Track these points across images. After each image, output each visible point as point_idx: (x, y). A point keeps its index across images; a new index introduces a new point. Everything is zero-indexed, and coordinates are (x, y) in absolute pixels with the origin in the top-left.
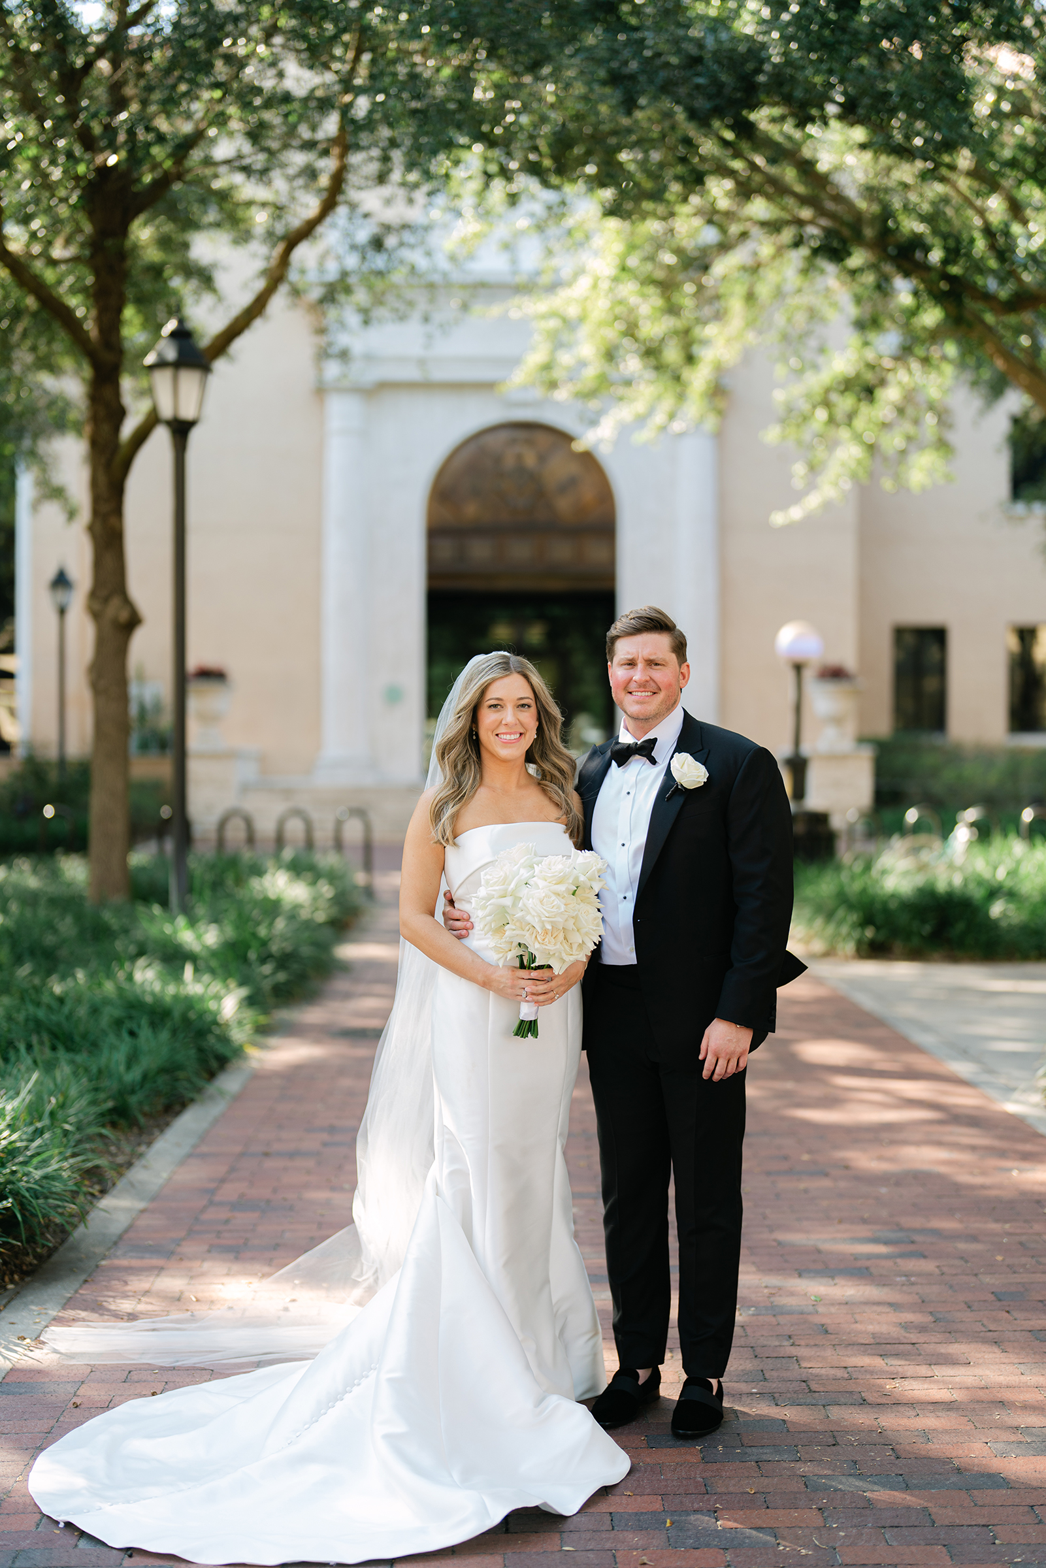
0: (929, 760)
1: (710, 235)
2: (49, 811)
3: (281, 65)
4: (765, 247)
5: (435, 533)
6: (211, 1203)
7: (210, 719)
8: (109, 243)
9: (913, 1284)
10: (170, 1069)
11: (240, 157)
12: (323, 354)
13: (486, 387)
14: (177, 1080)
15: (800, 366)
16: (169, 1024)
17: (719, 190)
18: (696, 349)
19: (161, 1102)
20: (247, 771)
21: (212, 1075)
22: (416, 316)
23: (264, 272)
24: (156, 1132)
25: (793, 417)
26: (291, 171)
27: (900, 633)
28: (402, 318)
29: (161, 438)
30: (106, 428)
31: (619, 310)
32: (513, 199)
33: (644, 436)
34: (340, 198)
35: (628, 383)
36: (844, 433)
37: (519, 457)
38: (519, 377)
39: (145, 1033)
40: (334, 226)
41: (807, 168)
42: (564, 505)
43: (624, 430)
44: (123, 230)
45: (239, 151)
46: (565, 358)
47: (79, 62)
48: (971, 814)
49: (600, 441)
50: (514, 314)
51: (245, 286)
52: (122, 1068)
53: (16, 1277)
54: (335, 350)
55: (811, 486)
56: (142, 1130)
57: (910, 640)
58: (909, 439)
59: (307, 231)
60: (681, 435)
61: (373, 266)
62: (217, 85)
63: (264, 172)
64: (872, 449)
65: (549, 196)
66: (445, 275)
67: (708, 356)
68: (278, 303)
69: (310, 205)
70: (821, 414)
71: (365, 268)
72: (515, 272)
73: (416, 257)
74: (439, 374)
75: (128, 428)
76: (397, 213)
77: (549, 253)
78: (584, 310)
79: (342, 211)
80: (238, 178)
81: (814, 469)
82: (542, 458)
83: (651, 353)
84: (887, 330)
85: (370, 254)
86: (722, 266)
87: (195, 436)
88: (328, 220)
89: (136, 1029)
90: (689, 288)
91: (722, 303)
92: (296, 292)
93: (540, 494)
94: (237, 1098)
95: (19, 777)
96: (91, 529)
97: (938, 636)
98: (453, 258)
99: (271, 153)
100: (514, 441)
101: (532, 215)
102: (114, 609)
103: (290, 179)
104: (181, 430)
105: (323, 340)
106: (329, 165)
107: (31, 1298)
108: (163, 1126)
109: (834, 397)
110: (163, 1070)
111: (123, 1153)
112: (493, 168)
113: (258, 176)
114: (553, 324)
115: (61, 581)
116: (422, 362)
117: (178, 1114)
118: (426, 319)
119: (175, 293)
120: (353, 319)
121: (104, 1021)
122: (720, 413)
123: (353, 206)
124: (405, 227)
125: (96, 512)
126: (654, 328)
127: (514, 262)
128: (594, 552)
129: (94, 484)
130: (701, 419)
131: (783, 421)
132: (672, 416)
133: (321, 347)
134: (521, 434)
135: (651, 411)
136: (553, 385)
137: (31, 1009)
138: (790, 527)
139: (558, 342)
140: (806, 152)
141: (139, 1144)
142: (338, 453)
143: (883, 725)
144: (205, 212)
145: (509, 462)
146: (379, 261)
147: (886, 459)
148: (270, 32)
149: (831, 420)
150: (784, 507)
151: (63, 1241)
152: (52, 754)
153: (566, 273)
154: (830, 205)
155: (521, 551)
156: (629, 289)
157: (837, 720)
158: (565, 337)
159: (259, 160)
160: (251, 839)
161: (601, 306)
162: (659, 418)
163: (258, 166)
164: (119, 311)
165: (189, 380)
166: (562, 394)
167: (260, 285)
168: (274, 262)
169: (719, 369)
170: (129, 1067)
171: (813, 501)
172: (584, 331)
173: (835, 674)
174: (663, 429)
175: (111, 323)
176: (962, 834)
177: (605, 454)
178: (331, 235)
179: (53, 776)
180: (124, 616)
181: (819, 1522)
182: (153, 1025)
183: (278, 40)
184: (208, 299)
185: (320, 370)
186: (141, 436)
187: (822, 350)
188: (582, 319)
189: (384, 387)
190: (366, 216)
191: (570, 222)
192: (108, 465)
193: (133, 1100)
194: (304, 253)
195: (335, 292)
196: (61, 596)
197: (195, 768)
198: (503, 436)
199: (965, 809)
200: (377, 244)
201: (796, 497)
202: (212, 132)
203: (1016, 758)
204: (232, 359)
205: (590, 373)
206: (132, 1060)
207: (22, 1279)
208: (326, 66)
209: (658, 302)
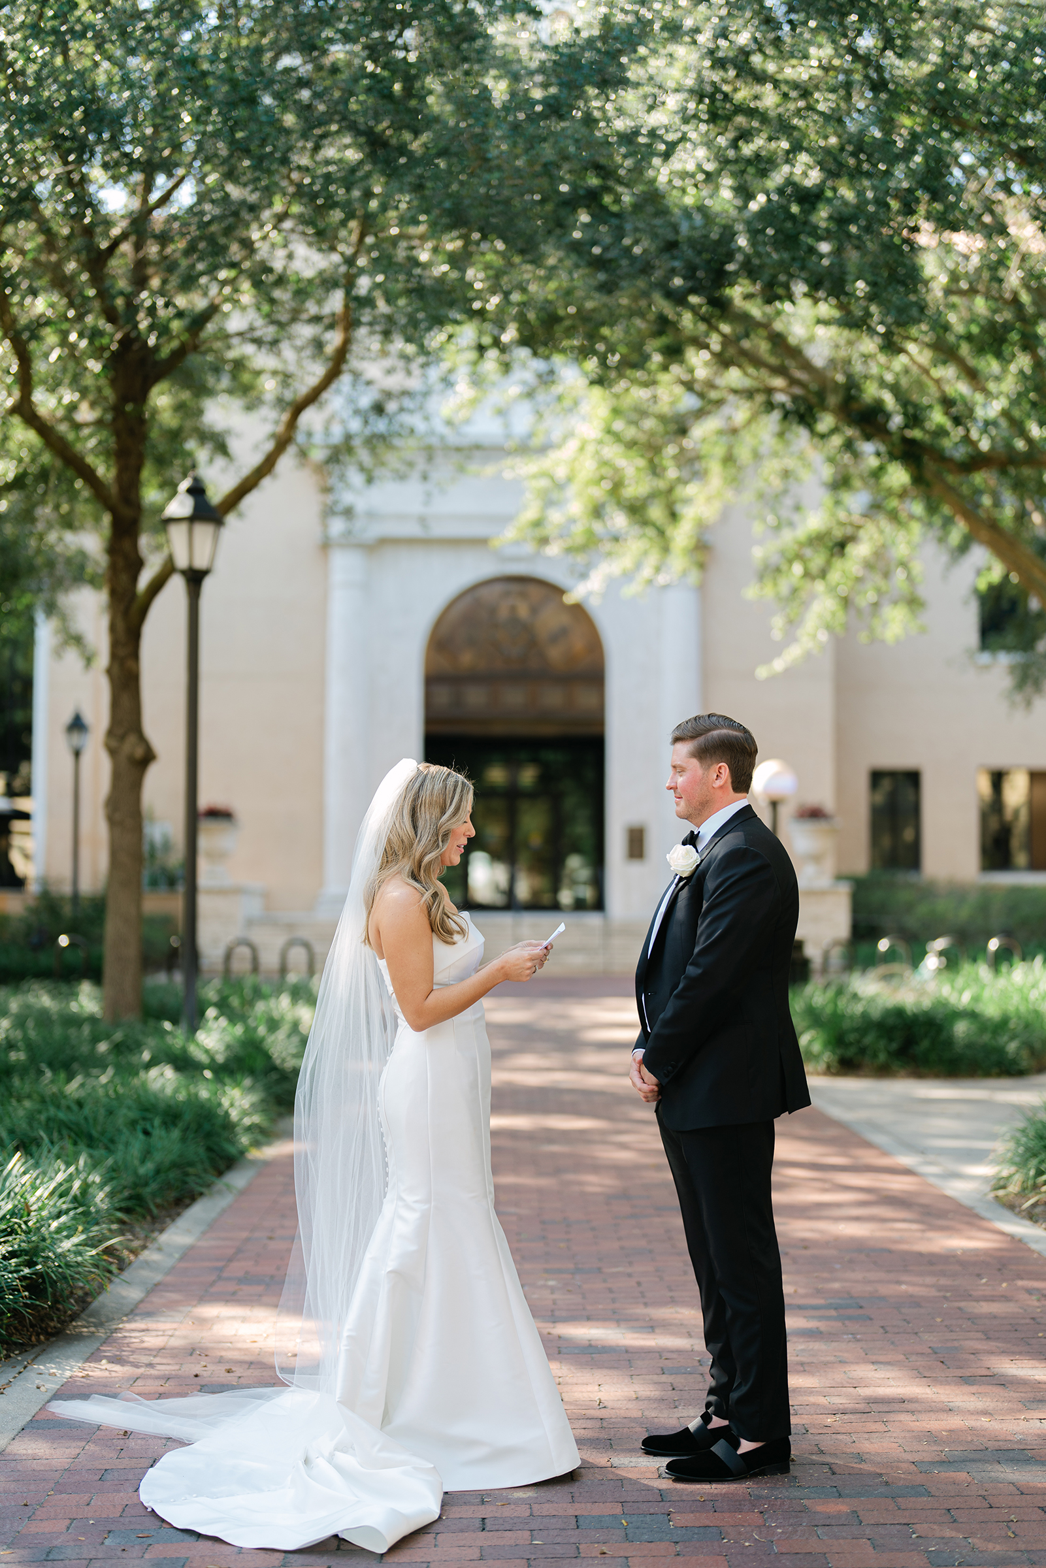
0: (904, 896)
1: (689, 402)
2: (64, 940)
3: (291, 247)
4: (740, 412)
5: (432, 680)
6: (220, 1278)
7: (218, 856)
8: (129, 407)
9: (858, 1340)
10: (180, 1165)
11: (252, 329)
12: (329, 512)
13: (480, 542)
14: (187, 1174)
15: (775, 524)
16: (181, 1125)
17: (699, 361)
18: (680, 509)
19: (173, 1195)
20: (253, 907)
21: (220, 1173)
22: (415, 475)
23: (273, 435)
24: (168, 1220)
25: (771, 571)
26: (299, 343)
27: (877, 777)
28: (401, 477)
29: (176, 586)
30: (124, 578)
31: (605, 471)
32: (506, 367)
33: (630, 590)
34: (344, 367)
35: (616, 539)
36: (819, 586)
37: (513, 609)
38: (510, 533)
39: (158, 1132)
40: (338, 391)
41: (778, 341)
42: (555, 654)
43: (613, 585)
44: (141, 396)
45: (251, 324)
46: (556, 517)
47: (104, 245)
48: (940, 944)
49: (590, 593)
50: (508, 475)
51: (256, 447)
52: (136, 1162)
53: (42, 1337)
54: (340, 508)
55: (790, 637)
56: (154, 1219)
57: (886, 784)
58: (879, 591)
59: (313, 397)
60: (666, 587)
61: (375, 430)
62: (233, 265)
63: (275, 343)
64: (846, 602)
65: (539, 365)
66: (442, 438)
67: (690, 514)
68: (286, 462)
69: (316, 371)
70: (797, 569)
71: (368, 431)
72: (508, 436)
73: (415, 421)
74: (440, 530)
75: (144, 580)
76: (395, 382)
77: (539, 415)
78: (572, 470)
79: (345, 379)
80: (249, 349)
81: (793, 623)
82: (534, 610)
83: (636, 510)
84: (857, 490)
85: (373, 418)
86: (703, 431)
87: (208, 584)
88: (334, 386)
89: (149, 1128)
90: (671, 450)
91: (703, 464)
92: (303, 454)
93: (533, 643)
94: (243, 1193)
95: (34, 911)
96: (109, 672)
97: (912, 778)
98: (449, 423)
99: (281, 325)
100: (507, 594)
101: (524, 383)
102: (130, 746)
103: (299, 350)
104: (195, 578)
105: (329, 499)
106: (334, 339)
107: (56, 1354)
108: (174, 1217)
109: (808, 552)
110: (174, 1165)
111: (137, 1238)
112: (487, 340)
113: (268, 347)
114: (543, 483)
115: (77, 725)
116: (423, 520)
117: (187, 1206)
118: (425, 477)
119: (189, 454)
120: (356, 478)
121: (120, 1121)
122: (702, 566)
123: (356, 375)
124: (406, 393)
125: (114, 656)
126: (637, 488)
127: (507, 425)
128: (584, 699)
129: (113, 628)
130: (684, 574)
131: (761, 577)
132: (658, 570)
133: (326, 505)
134: (515, 587)
135: (638, 566)
136: (544, 541)
137: (52, 1111)
138: (773, 678)
139: (549, 501)
140: (778, 326)
141: (153, 1231)
142: (341, 605)
143: (860, 864)
144: (218, 380)
145: (503, 613)
146: (381, 426)
147: (859, 611)
148: (281, 218)
149: (807, 574)
150: (767, 660)
151: (84, 1309)
152: (67, 889)
153: (556, 436)
154: (799, 375)
155: (514, 698)
156: (613, 452)
157: (816, 858)
158: (555, 495)
159: (270, 332)
160: (256, 967)
161: (588, 467)
162: (647, 572)
163: (269, 338)
164: (138, 469)
165: (203, 531)
166: (553, 550)
167: (269, 446)
168: (281, 429)
169: (702, 527)
170: (143, 1161)
171: (793, 653)
172: (572, 490)
173: (814, 814)
174: (650, 582)
175: (130, 485)
176: (932, 962)
177: (594, 605)
178: (336, 400)
179: (67, 910)
180: (139, 752)
181: (761, 1521)
182: (165, 1124)
183: (288, 224)
184: (220, 461)
185: (325, 526)
186: (157, 585)
187: (797, 508)
188: (570, 479)
189: (385, 542)
190: (369, 383)
191: (557, 389)
192: (126, 613)
193: (146, 1191)
194: (310, 418)
195: (339, 453)
196: (76, 739)
197: (204, 903)
198: (498, 588)
199: (934, 939)
200: (379, 409)
201: (778, 650)
202: (227, 307)
203: (986, 895)
204: (240, 515)
205: (578, 529)
206: (146, 1155)
207: (47, 1339)
208: (333, 249)
209: (642, 463)
